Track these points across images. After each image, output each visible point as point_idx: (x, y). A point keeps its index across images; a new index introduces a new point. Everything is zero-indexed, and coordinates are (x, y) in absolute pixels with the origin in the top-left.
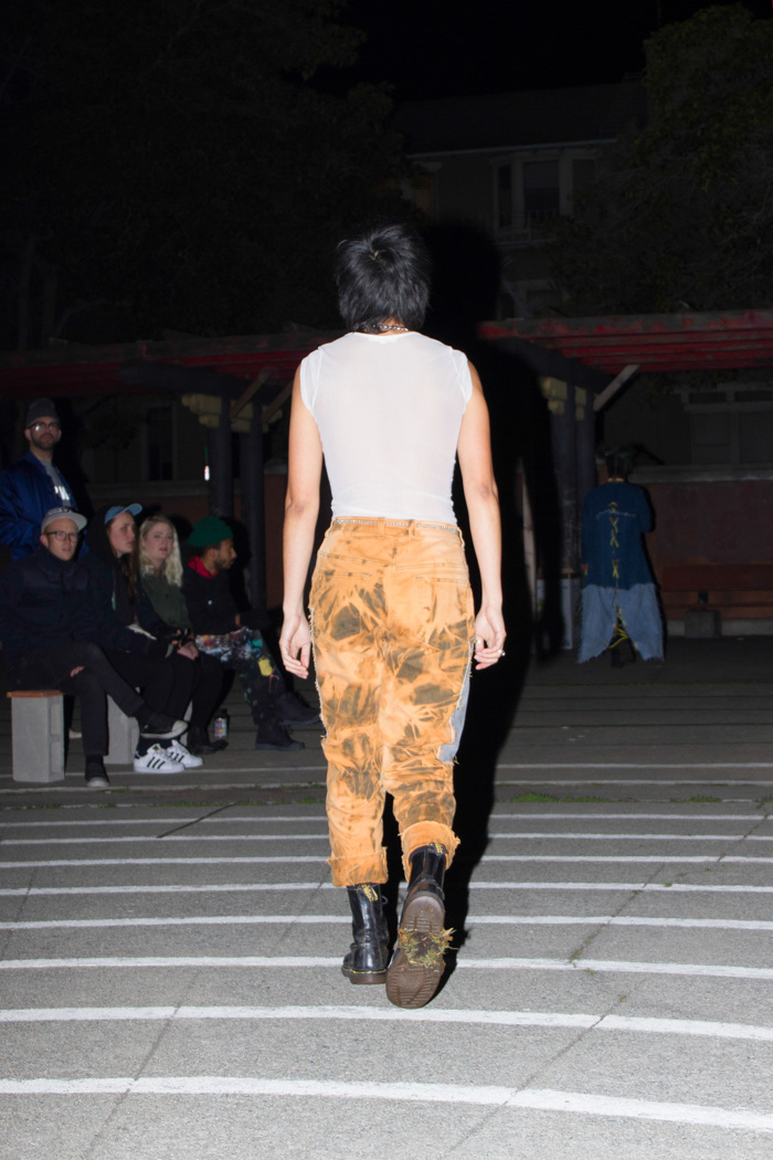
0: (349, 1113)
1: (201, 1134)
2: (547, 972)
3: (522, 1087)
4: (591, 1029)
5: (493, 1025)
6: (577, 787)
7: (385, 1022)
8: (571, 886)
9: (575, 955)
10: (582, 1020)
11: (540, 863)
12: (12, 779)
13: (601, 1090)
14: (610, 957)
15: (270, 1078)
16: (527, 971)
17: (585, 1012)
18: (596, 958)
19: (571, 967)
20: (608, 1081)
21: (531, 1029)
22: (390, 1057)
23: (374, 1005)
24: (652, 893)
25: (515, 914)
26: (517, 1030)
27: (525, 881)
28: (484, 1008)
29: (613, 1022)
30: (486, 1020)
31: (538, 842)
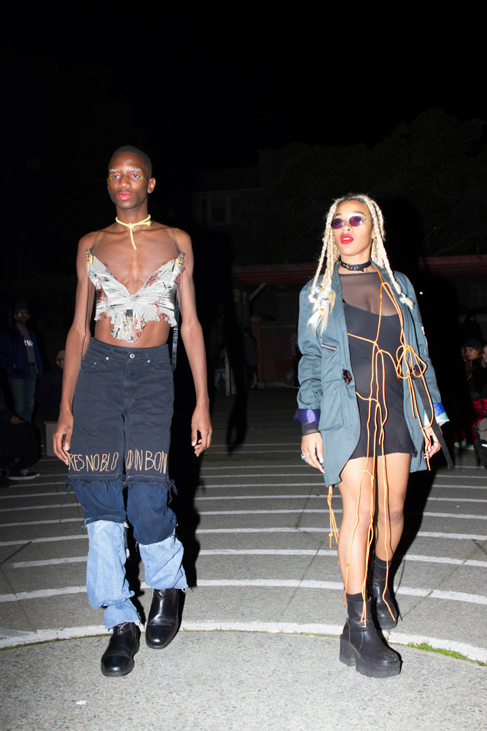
0: (245, 592)
1: (196, 603)
2: (290, 533)
3: (302, 580)
4: (316, 556)
5: (280, 555)
6: (266, 454)
7: (241, 555)
8: (282, 497)
9: (297, 526)
10: (312, 552)
11: (266, 487)
12: (46, 455)
13: (330, 580)
14: (310, 526)
15: (210, 579)
16: (283, 533)
17: (311, 549)
18: (306, 527)
19: (297, 530)
20: (331, 576)
21: (295, 556)
22: (249, 569)
23: (233, 549)
24: (314, 499)
25: (267, 509)
26: (290, 557)
27: (264, 495)
28: (274, 549)
29: (322, 552)
30: (277, 553)
31: (261, 477)
